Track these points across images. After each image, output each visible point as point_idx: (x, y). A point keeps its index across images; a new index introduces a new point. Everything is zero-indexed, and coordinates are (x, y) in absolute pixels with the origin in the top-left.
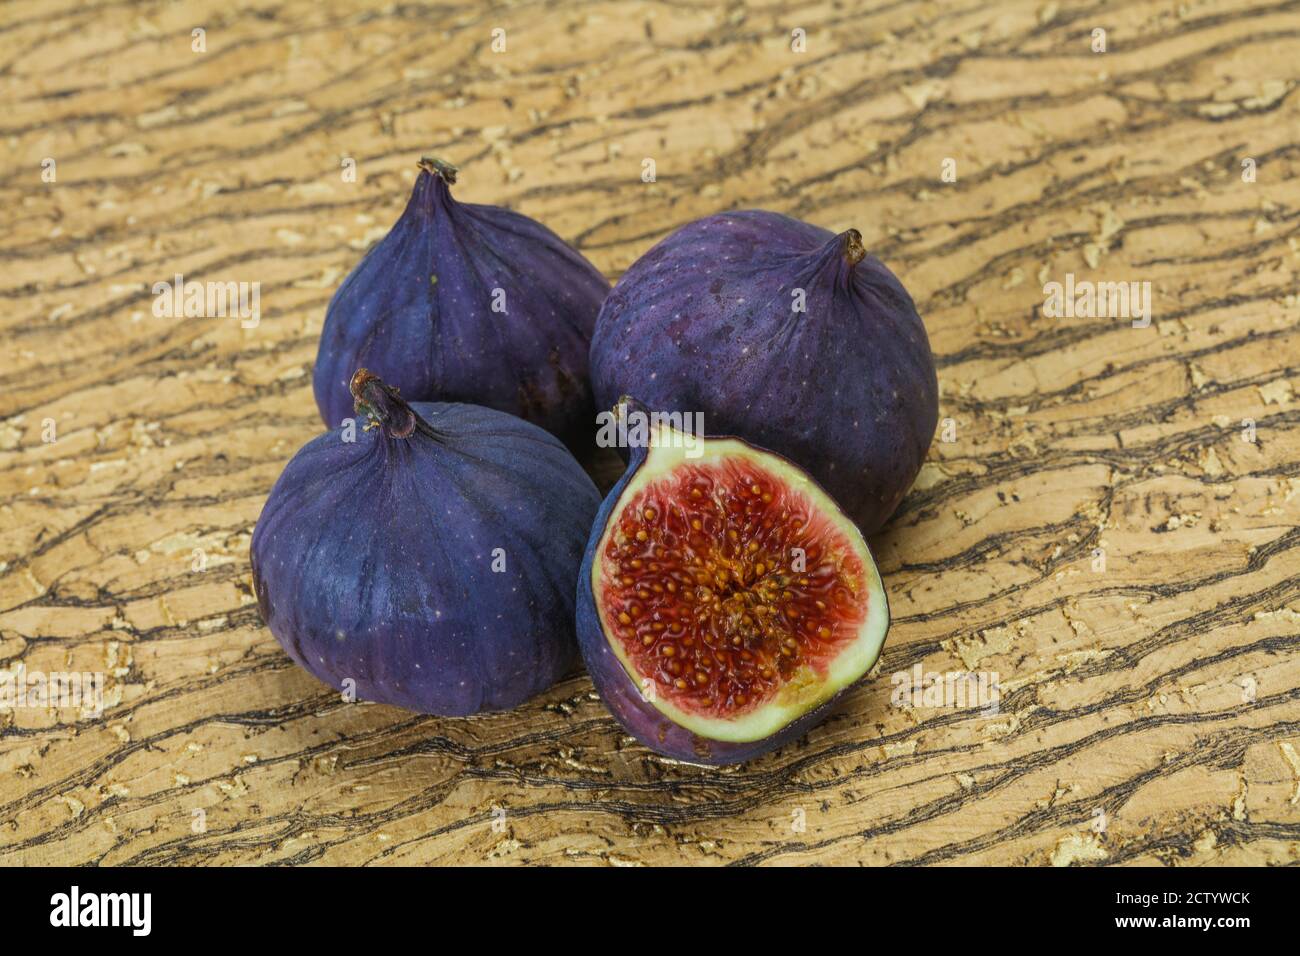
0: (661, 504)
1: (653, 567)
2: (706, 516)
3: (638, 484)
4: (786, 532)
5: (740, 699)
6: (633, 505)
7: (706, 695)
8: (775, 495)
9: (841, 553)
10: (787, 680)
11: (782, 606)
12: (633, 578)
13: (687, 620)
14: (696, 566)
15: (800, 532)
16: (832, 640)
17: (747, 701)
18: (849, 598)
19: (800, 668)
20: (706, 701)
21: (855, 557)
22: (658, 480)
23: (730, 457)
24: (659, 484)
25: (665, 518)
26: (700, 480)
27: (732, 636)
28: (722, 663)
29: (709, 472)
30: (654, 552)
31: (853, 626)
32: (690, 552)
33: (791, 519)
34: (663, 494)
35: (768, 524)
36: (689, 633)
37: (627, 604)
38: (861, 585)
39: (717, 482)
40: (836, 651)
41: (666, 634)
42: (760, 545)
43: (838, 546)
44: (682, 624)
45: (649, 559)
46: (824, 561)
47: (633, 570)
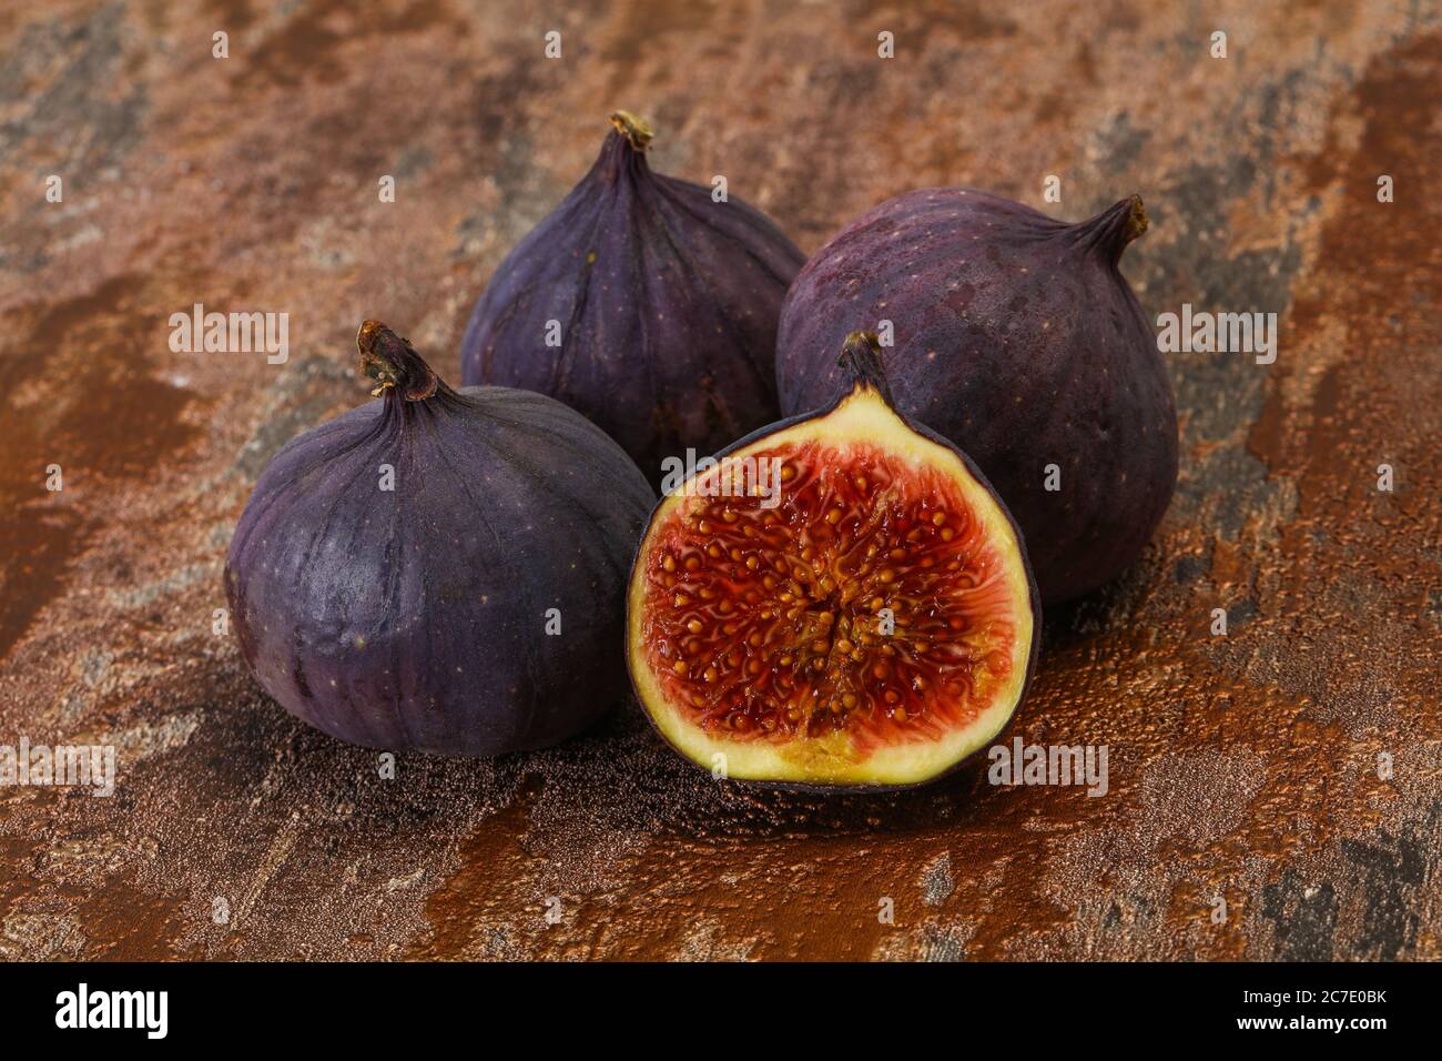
0: (810, 471)
1: (748, 531)
2: (855, 512)
4: (941, 583)
5: (740, 721)
7: (702, 695)
9: (995, 644)
12: (713, 528)
13: (744, 607)
14: (799, 557)
15: (958, 593)
17: (746, 730)
18: (966, 695)
20: (699, 702)
21: (1009, 657)
22: (826, 444)
23: (936, 466)
26: (878, 471)
27: (784, 654)
28: (749, 674)
29: (896, 470)
31: (943, 726)
32: (804, 540)
33: (959, 574)
34: (819, 460)
35: (926, 563)
36: (736, 622)
37: (685, 551)
38: (991, 690)
39: (898, 483)
41: (708, 608)
42: (896, 580)
43: (995, 633)
45: (749, 521)
46: (965, 640)
47: (720, 519)
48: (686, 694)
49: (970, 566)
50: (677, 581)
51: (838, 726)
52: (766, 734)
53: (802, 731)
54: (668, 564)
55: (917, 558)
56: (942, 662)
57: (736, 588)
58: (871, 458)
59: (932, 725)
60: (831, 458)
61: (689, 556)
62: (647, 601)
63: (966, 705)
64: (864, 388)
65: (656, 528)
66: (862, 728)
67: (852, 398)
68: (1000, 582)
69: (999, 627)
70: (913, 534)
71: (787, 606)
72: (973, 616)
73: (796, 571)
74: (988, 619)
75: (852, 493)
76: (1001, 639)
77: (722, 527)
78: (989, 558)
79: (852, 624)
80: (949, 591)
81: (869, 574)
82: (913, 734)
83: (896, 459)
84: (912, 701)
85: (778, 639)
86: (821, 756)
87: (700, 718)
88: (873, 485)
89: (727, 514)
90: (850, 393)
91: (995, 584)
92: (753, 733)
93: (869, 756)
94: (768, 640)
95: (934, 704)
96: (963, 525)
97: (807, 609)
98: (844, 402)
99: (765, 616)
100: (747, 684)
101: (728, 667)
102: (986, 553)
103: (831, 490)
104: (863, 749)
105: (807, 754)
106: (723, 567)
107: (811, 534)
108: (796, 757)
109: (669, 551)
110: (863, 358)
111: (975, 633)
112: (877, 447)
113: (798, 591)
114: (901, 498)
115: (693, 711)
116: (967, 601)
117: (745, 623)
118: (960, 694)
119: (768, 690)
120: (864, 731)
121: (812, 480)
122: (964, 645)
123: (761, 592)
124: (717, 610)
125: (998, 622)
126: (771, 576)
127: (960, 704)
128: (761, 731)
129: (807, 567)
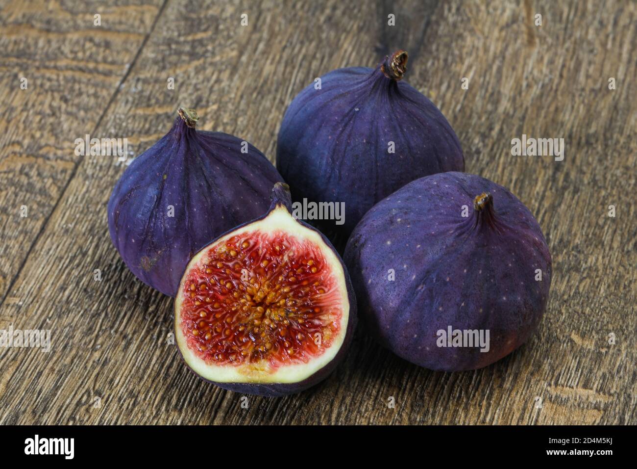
3: (250, 229)
6: (239, 237)
8: (319, 271)
10: (251, 361)
11: (279, 325)
16: (292, 357)
19: (263, 361)
24: (262, 233)
25: (253, 252)
30: (234, 265)
40: (290, 363)
44: (222, 306)
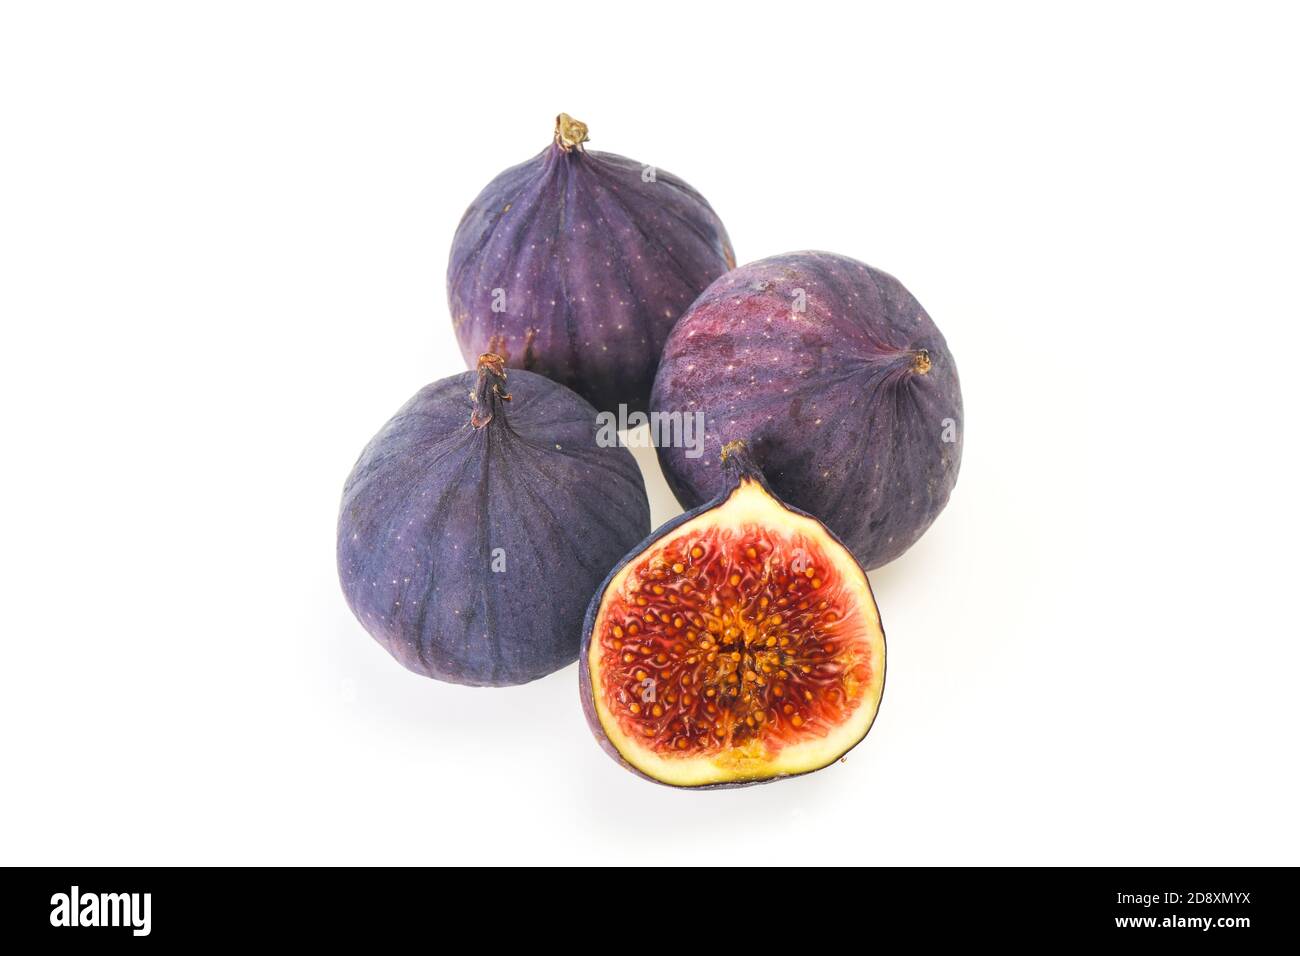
48: (639, 728)
49: (833, 604)
50: (624, 644)
51: (754, 736)
52: (701, 749)
53: (728, 744)
54: (618, 632)
55: (798, 602)
56: (822, 678)
57: (667, 643)
58: (757, 533)
59: (820, 726)
60: (727, 536)
61: (630, 624)
62: (602, 661)
63: (842, 707)
64: (748, 482)
65: (605, 606)
66: (771, 734)
67: (739, 491)
68: (856, 614)
69: (859, 647)
70: (792, 587)
71: (707, 652)
72: (839, 642)
73: (711, 624)
74: (851, 642)
75: (746, 560)
76: (861, 656)
77: (654, 599)
78: (846, 597)
79: (754, 659)
80: (820, 625)
81: (764, 619)
82: (807, 734)
83: (775, 532)
84: (805, 709)
85: (702, 677)
86: (743, 760)
87: (653, 745)
88: (761, 553)
89: (657, 590)
90: (738, 487)
91: (852, 615)
92: (694, 750)
93: (777, 755)
94: (695, 679)
95: (819, 710)
96: (827, 575)
97: (719, 652)
98: (734, 493)
99: (692, 661)
100: (684, 714)
101: (669, 703)
102: (845, 593)
103: (730, 562)
104: (773, 750)
105: (734, 760)
106: (657, 629)
107: (719, 596)
108: (727, 763)
109: (617, 623)
110: (744, 459)
111: (843, 653)
112: (760, 525)
113: (712, 639)
114: (781, 561)
115: (647, 740)
116: (837, 630)
117: (677, 668)
118: (836, 700)
119: (699, 716)
120: (772, 737)
121: (716, 555)
122: (835, 663)
123: (685, 644)
124: (655, 661)
125: (859, 643)
126: (693, 632)
127: (837, 707)
128: (697, 747)
129: (719, 621)
